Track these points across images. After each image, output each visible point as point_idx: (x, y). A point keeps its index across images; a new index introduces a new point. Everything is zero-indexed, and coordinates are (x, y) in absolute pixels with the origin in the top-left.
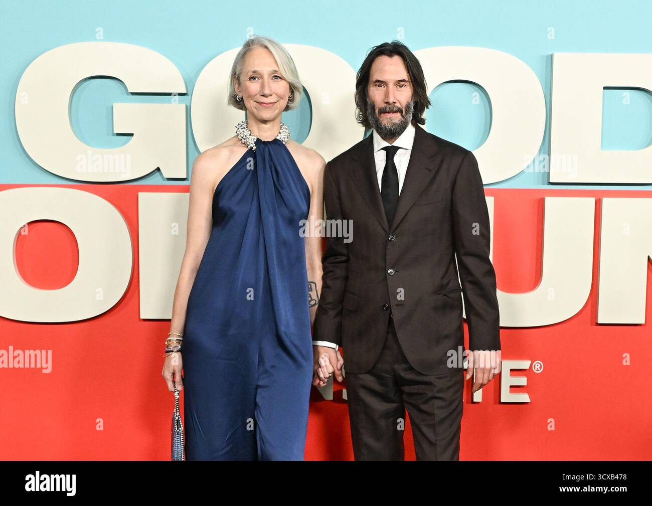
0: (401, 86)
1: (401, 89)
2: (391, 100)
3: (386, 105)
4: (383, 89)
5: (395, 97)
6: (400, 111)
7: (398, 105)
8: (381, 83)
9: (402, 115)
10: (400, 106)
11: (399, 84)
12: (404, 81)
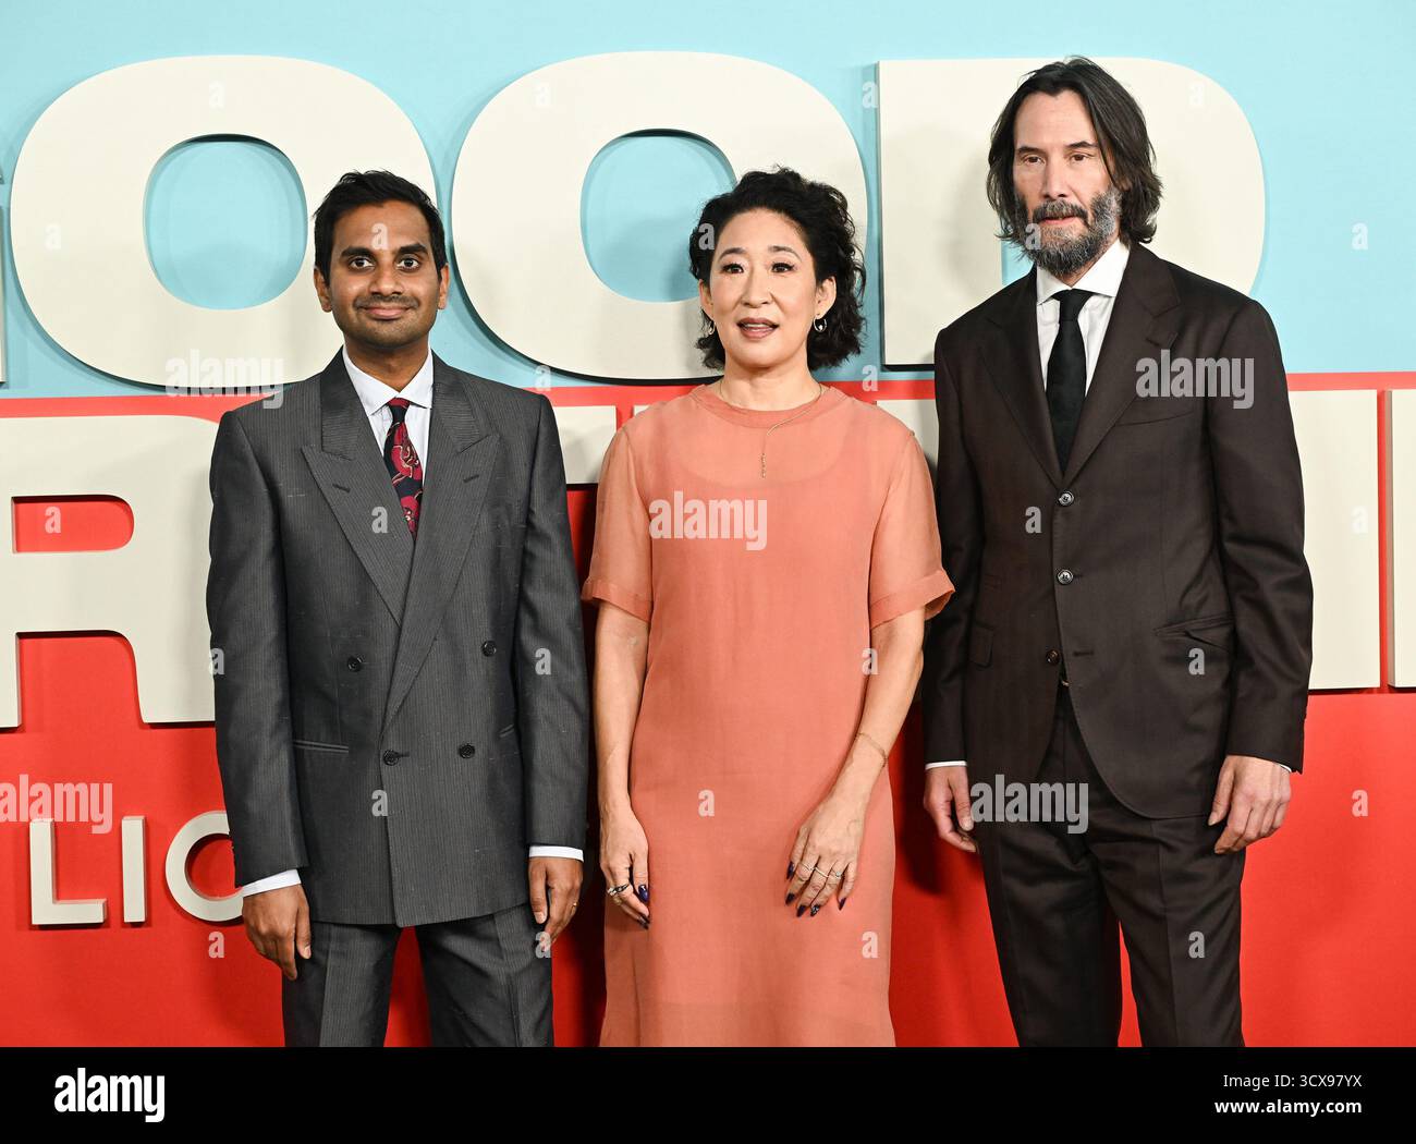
0: (1079, 158)
1: (1079, 164)
2: (1055, 190)
3: (1045, 201)
4: (1039, 166)
5: (1063, 184)
6: (1082, 215)
7: (1072, 200)
8: (1036, 154)
9: (1086, 223)
10: (1079, 204)
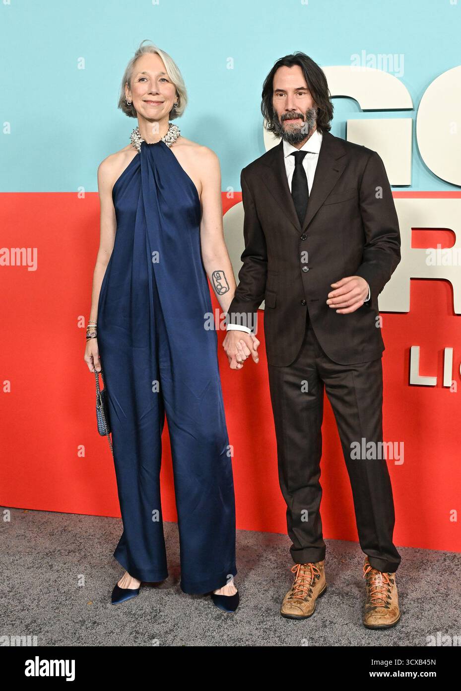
0: (300, 94)
1: (300, 97)
2: (291, 107)
3: (286, 112)
4: (284, 97)
5: (294, 105)
6: (302, 118)
7: (298, 112)
8: (282, 92)
9: (304, 121)
10: (301, 113)
11: (299, 91)
12: (302, 88)
